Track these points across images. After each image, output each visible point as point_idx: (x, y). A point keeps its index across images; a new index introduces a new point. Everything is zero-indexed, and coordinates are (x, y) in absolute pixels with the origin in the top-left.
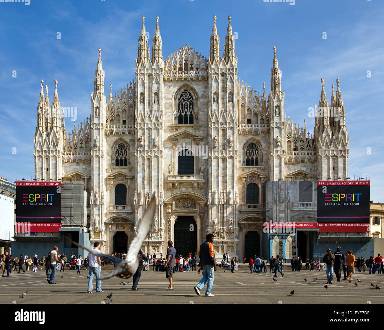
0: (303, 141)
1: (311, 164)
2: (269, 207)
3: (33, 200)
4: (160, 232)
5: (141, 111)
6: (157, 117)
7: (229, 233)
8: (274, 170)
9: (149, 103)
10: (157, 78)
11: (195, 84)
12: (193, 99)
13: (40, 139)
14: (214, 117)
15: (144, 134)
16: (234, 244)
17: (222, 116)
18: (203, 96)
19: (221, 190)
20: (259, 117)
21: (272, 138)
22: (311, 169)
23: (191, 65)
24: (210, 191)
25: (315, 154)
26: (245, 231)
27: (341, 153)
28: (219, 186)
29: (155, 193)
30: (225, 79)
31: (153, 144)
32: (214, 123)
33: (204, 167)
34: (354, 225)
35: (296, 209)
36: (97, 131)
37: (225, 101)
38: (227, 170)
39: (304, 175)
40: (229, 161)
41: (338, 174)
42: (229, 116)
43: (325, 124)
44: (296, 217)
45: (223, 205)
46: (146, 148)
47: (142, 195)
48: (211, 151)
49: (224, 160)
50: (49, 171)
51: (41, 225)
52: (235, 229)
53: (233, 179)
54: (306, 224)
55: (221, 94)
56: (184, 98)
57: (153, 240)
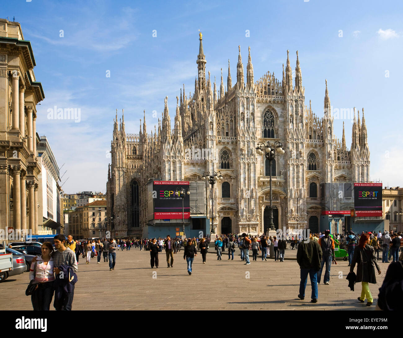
0: (343, 153)
1: (348, 170)
2: (328, 200)
3: (167, 195)
4: (257, 217)
5: (242, 127)
6: (253, 132)
7: (301, 218)
8: (328, 174)
9: (247, 120)
10: (252, 101)
11: (276, 106)
12: (273, 117)
13: (168, 147)
14: (291, 134)
15: (244, 145)
16: (304, 225)
17: (295, 134)
18: (281, 116)
19: (295, 188)
20: (317, 134)
21: (326, 151)
22: (348, 173)
23: (273, 90)
24: (289, 188)
25: (350, 163)
26: (309, 215)
27: (366, 164)
28: (294, 185)
29: (253, 190)
30: (297, 105)
31: (250, 153)
32: (291, 138)
33: (284, 170)
34: (374, 212)
35: (343, 202)
36: (211, 142)
37: (298, 122)
38: (299, 173)
39: (344, 178)
40: (301, 167)
41: (364, 178)
42: (300, 134)
43: (357, 141)
44: (343, 207)
45: (297, 198)
46: (246, 156)
47: (244, 191)
48: (289, 160)
49: (298, 166)
50: (175, 172)
51: (174, 214)
52: (305, 215)
53: (303, 180)
54: (348, 211)
55: (295, 116)
56: (268, 116)
57: (252, 223)
